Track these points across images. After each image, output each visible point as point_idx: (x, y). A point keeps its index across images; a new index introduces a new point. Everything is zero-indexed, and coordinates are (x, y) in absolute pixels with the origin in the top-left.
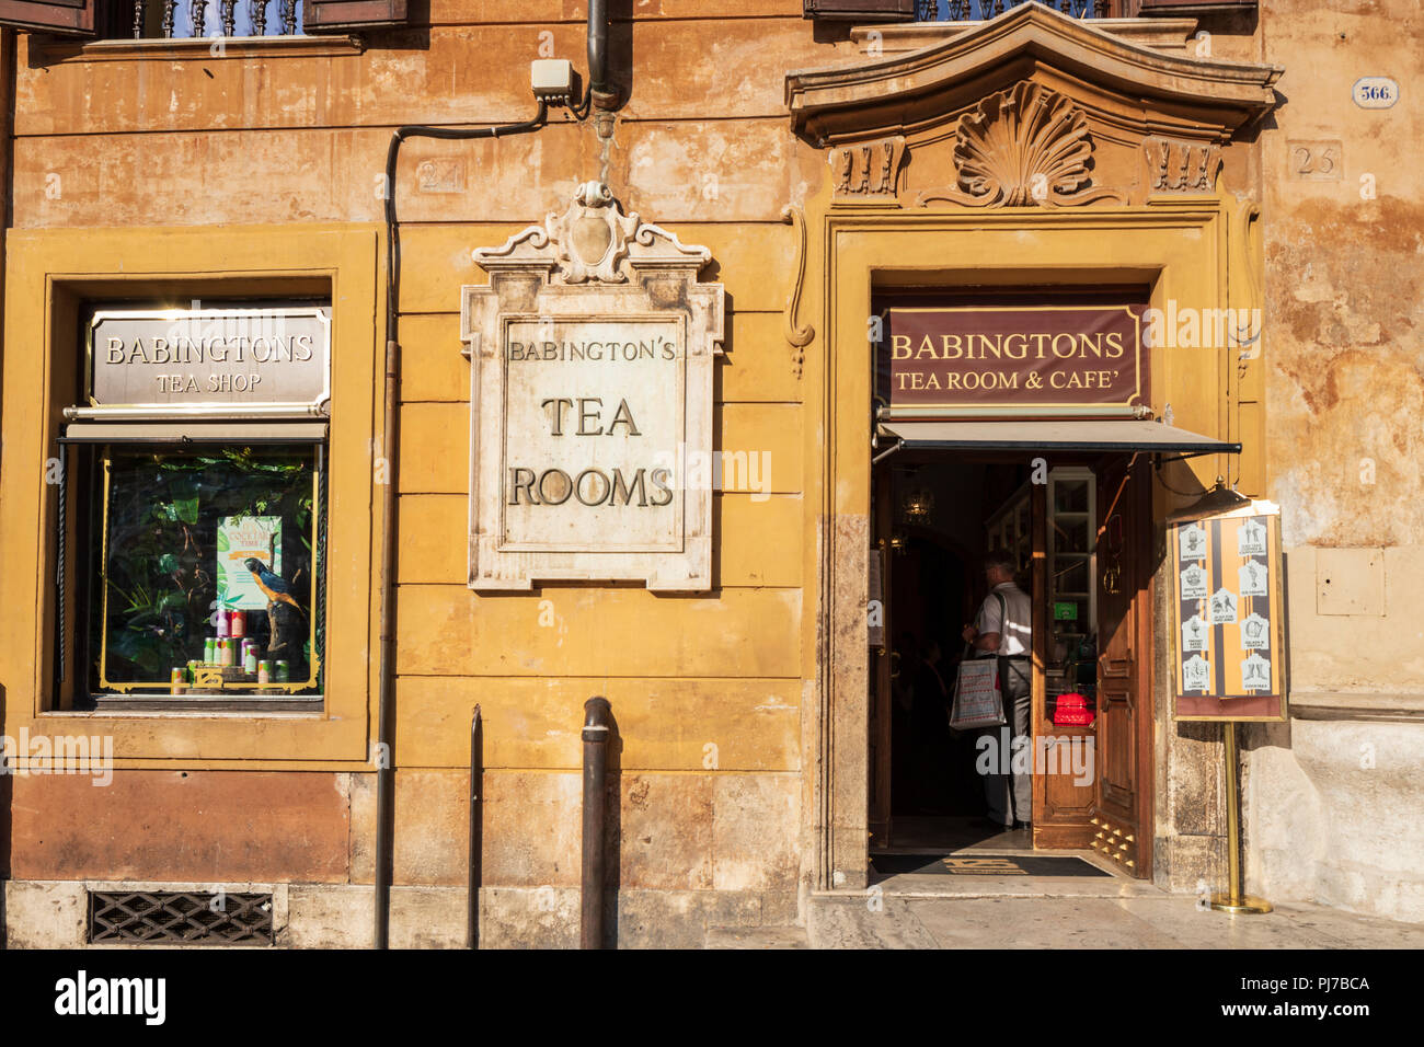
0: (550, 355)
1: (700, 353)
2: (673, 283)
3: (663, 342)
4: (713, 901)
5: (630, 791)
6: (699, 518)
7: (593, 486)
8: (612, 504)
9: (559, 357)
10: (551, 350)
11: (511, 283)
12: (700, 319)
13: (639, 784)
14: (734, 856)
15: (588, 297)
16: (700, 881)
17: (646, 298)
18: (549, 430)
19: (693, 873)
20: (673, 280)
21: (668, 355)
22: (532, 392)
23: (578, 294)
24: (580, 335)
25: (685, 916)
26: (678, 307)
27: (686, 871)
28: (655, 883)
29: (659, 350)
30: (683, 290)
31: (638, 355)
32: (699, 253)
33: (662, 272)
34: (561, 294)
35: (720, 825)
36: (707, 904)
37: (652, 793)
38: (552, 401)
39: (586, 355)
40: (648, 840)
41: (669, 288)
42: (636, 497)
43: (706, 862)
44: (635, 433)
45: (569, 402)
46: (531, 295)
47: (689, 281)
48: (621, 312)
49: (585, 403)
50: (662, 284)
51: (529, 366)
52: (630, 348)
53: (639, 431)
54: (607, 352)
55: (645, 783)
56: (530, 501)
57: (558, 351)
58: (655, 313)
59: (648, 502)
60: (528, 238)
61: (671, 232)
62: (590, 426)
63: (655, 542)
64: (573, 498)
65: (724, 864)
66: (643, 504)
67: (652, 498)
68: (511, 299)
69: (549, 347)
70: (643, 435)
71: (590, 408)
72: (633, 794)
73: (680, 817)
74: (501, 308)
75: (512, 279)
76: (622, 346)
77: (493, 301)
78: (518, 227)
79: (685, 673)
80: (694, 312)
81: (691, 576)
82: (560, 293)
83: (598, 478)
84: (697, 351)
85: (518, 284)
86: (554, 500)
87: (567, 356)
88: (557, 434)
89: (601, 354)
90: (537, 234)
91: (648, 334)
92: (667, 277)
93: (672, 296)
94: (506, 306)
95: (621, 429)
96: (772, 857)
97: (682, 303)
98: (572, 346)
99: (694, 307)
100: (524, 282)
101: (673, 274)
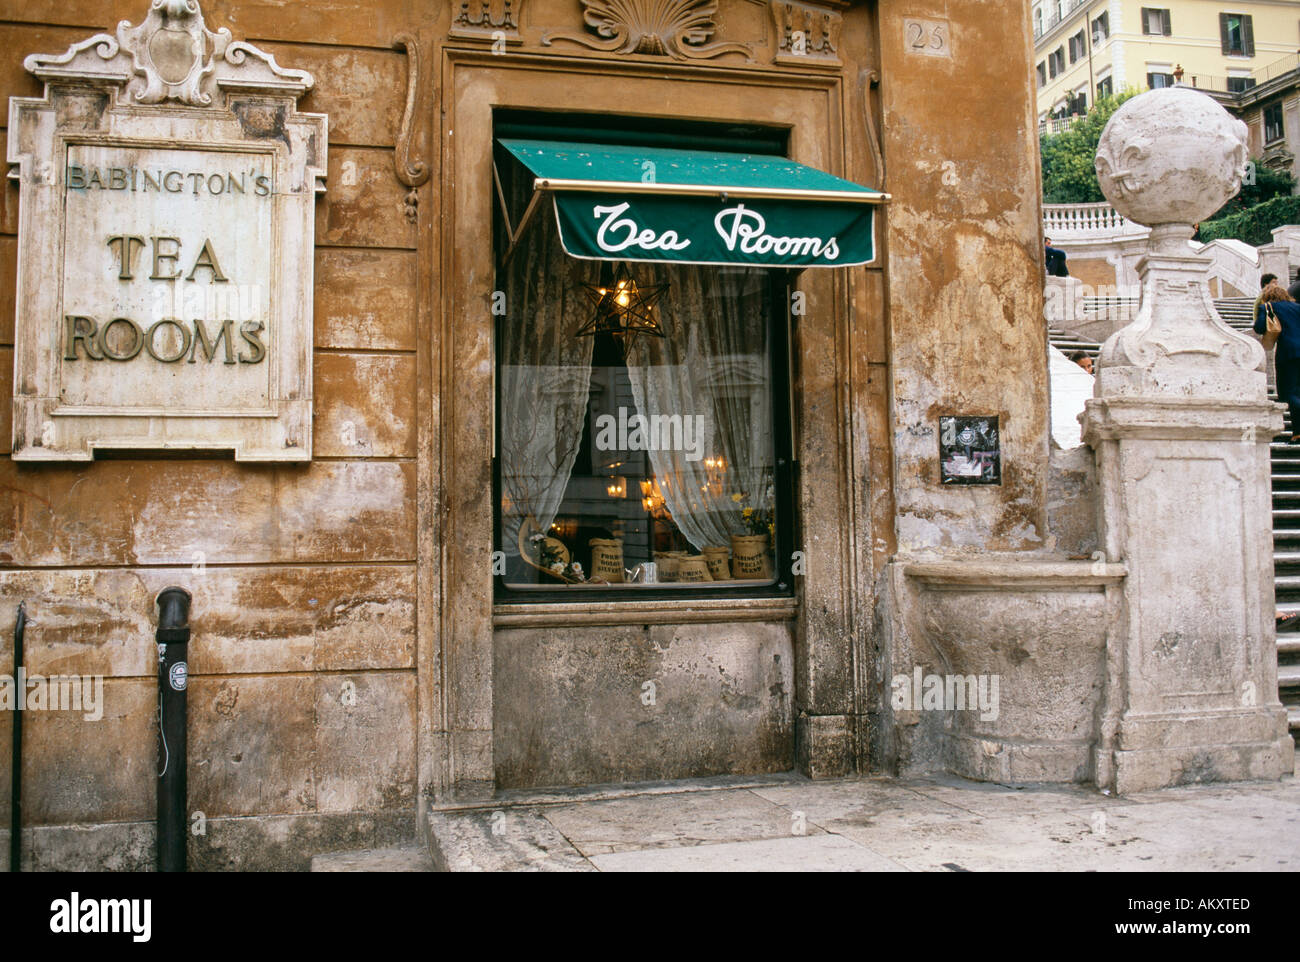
0: (117, 184)
1: (299, 190)
2: (269, 110)
3: (256, 175)
4: (317, 825)
5: (216, 700)
6: (297, 377)
7: (172, 341)
8: (192, 362)
9: (130, 187)
10: (120, 179)
11: (72, 99)
12: (300, 151)
13: (226, 692)
14: (340, 772)
15: (167, 120)
16: (302, 803)
17: (237, 125)
18: (117, 273)
19: (293, 794)
20: (270, 107)
21: (261, 191)
22: (96, 225)
23: (155, 115)
24: (156, 164)
25: (285, 846)
26: (274, 137)
27: (284, 793)
28: (247, 808)
29: (250, 186)
30: (279, 118)
31: (226, 189)
32: (299, 79)
33: (257, 97)
34: (133, 115)
35: (323, 735)
36: (308, 829)
37: (241, 701)
38: (121, 239)
39: (162, 187)
40: (238, 758)
41: (264, 115)
42: (221, 355)
43: (308, 781)
44: (220, 280)
45: (140, 242)
46: (96, 114)
47: (287, 110)
48: (207, 141)
49: (162, 242)
50: (255, 110)
51: (94, 195)
52: (216, 181)
53: (226, 277)
54: (189, 184)
55: (234, 689)
56: (91, 358)
57: (129, 181)
58: (247, 142)
59: (236, 360)
60: (95, 46)
61: (267, 52)
62: (166, 269)
63: (246, 405)
64: (144, 354)
65: (330, 782)
66: (229, 363)
67: (240, 355)
68: (71, 116)
69: (118, 174)
70: (231, 281)
71: (167, 249)
72: (219, 704)
73: (277, 729)
74: (58, 126)
75: (73, 94)
76: (207, 177)
77: (49, 119)
78: (83, 33)
79: (281, 558)
80: (293, 144)
81: (288, 445)
82: (133, 113)
83: (177, 331)
84: (296, 187)
85: (80, 100)
86: (122, 355)
87: (140, 186)
88: (125, 278)
89: (180, 185)
90: (105, 43)
91: (238, 167)
92: (261, 103)
93: (267, 124)
94: (66, 122)
95: (204, 275)
96: (385, 769)
97: (278, 132)
98: (147, 176)
99: (293, 138)
100: (88, 99)
101: (269, 100)
